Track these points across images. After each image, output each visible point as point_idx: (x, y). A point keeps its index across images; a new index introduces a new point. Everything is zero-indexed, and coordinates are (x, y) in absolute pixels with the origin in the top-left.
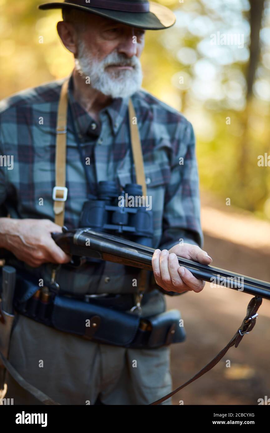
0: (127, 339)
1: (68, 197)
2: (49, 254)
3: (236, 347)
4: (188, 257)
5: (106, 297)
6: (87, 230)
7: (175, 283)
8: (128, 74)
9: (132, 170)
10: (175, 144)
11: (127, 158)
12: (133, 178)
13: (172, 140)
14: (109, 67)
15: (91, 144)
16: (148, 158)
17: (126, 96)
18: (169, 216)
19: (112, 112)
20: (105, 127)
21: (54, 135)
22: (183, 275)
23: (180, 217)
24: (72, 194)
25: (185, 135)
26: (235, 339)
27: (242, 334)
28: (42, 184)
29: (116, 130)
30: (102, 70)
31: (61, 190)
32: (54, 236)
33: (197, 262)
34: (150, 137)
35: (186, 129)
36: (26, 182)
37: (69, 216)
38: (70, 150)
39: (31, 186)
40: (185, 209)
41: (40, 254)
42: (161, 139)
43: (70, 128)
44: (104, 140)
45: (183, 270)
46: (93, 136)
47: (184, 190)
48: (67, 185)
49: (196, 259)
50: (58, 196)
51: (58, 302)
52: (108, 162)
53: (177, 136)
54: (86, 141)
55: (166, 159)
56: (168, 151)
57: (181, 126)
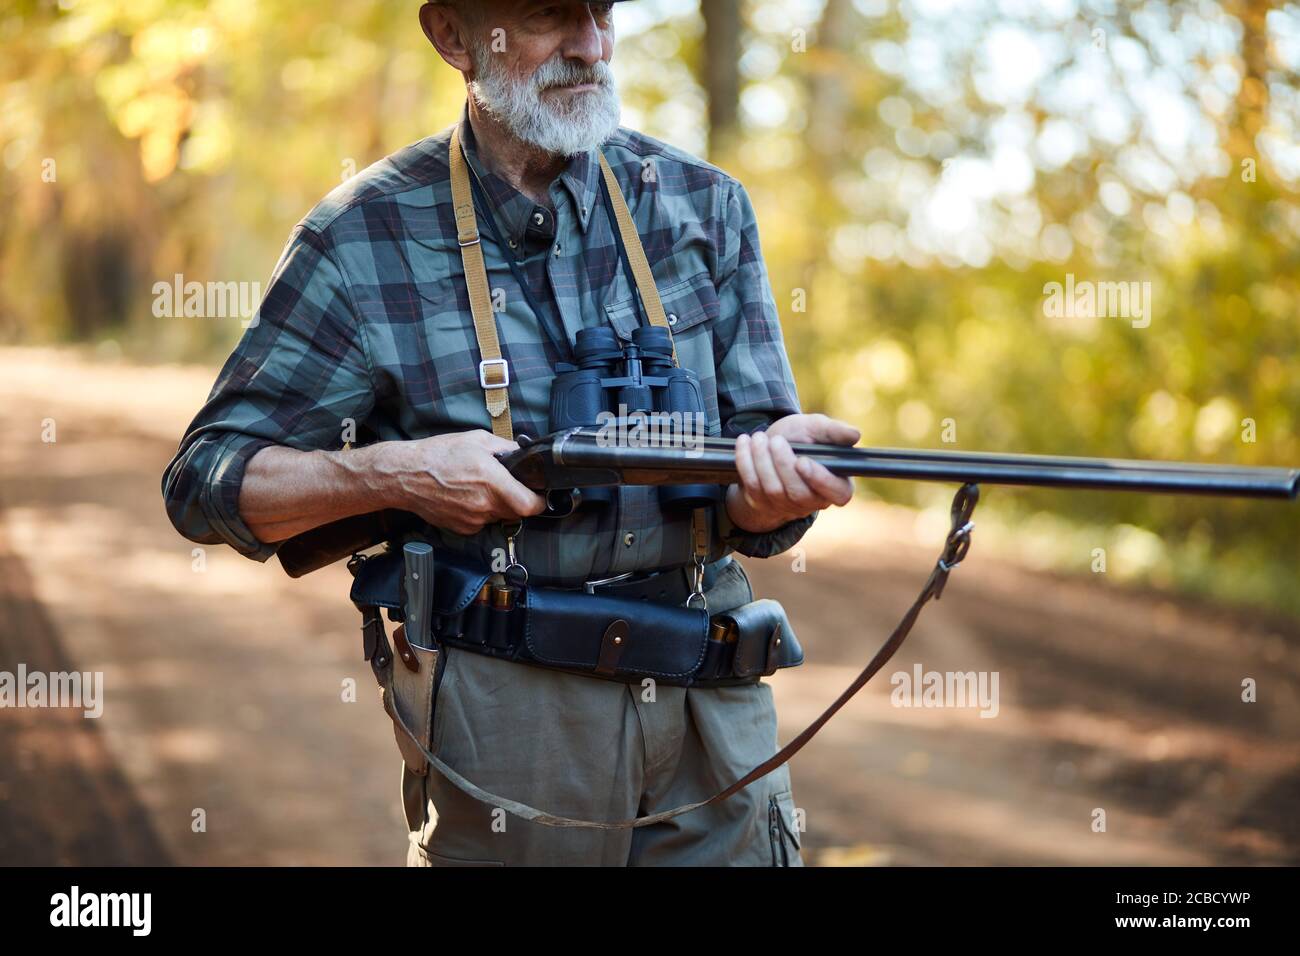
0: (690, 662)
1: (513, 378)
2: (500, 500)
3: (938, 598)
4: (808, 440)
5: (628, 580)
6: (577, 431)
7: (794, 495)
8: (592, 100)
9: (636, 301)
10: (715, 231)
11: (621, 278)
12: (640, 316)
13: (707, 224)
14: (547, 91)
15: (540, 257)
16: (664, 272)
17: (592, 148)
18: (731, 388)
19: (572, 183)
20: (563, 217)
21: (455, 252)
22: (808, 473)
23: (755, 387)
24: (518, 371)
25: (731, 210)
26: (934, 582)
27: (948, 567)
28: (450, 359)
29: (585, 222)
30: (535, 99)
31: (493, 364)
32: (503, 459)
33: (832, 443)
34: (658, 226)
35: (730, 196)
36: (413, 362)
37: (521, 418)
38: (494, 278)
39: (428, 368)
40: (762, 368)
41: (482, 502)
42: (684, 227)
43: (488, 232)
44: (565, 247)
45: (805, 463)
46: (540, 240)
47: (751, 327)
48: (505, 352)
49: (827, 440)
50: (489, 380)
51: (535, 602)
52: (581, 292)
53: (715, 214)
54: (527, 255)
55: (701, 268)
56: (703, 248)
57: (719, 192)
